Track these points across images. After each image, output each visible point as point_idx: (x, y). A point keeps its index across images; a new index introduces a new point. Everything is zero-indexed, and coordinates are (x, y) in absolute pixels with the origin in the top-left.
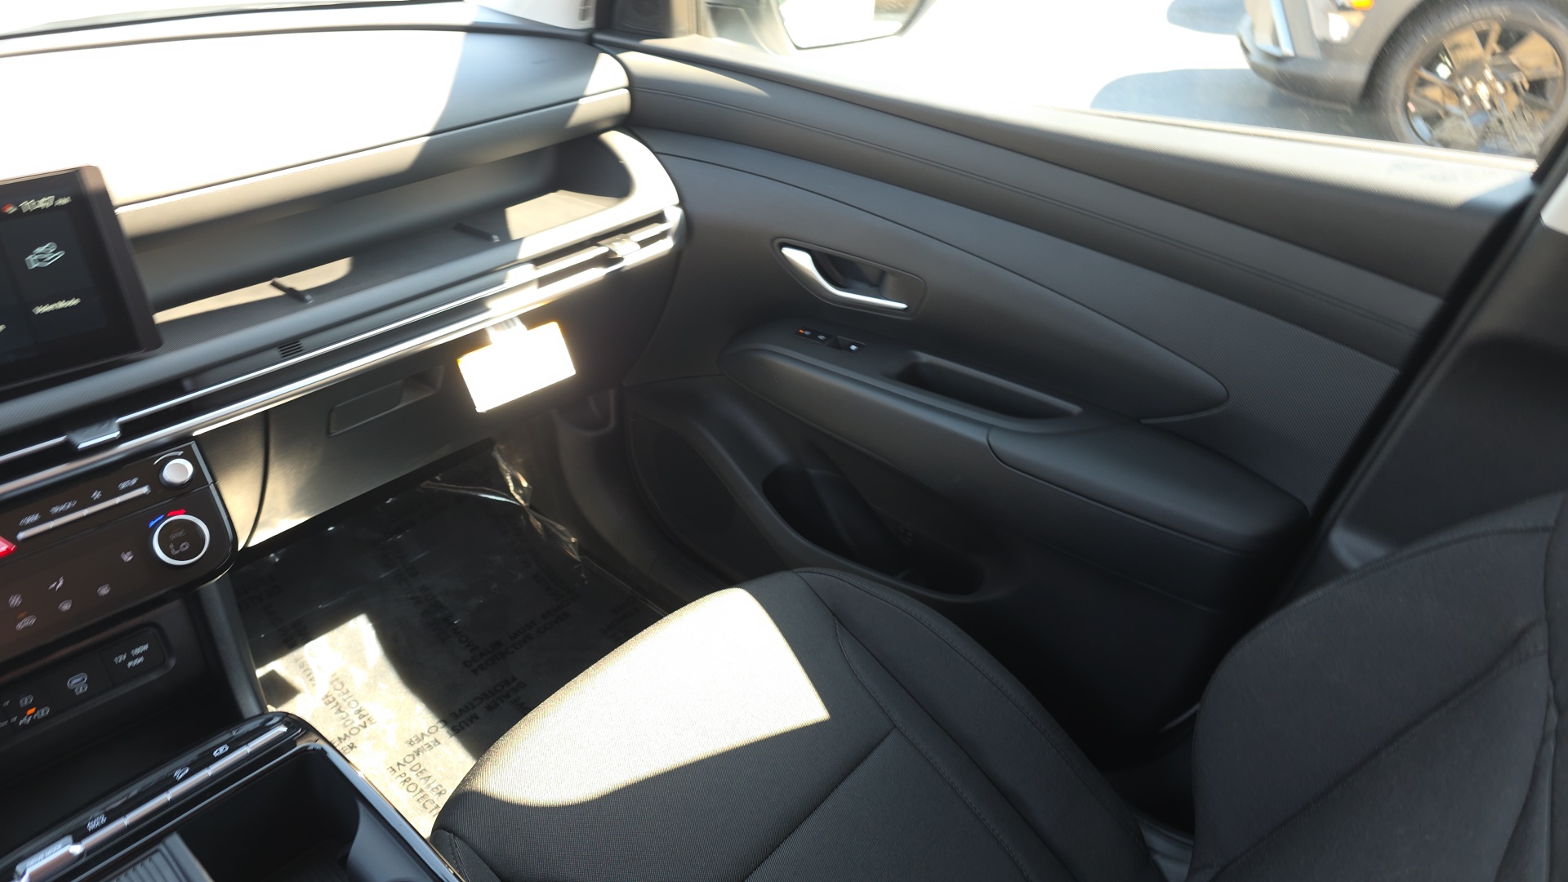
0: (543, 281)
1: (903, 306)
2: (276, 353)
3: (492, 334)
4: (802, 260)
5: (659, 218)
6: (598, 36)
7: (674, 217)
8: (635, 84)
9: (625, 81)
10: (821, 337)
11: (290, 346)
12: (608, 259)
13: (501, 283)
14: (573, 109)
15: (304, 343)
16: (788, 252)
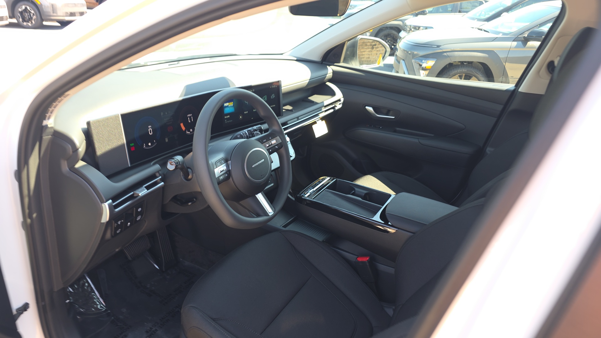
0: (326, 111)
1: (394, 117)
2: (296, 119)
3: (317, 121)
4: (370, 109)
5: (339, 100)
6: (323, 63)
7: (342, 100)
8: (334, 72)
9: (332, 72)
10: (373, 126)
11: (298, 118)
12: (333, 108)
13: (321, 110)
14: (326, 76)
15: (300, 118)
16: (367, 107)
